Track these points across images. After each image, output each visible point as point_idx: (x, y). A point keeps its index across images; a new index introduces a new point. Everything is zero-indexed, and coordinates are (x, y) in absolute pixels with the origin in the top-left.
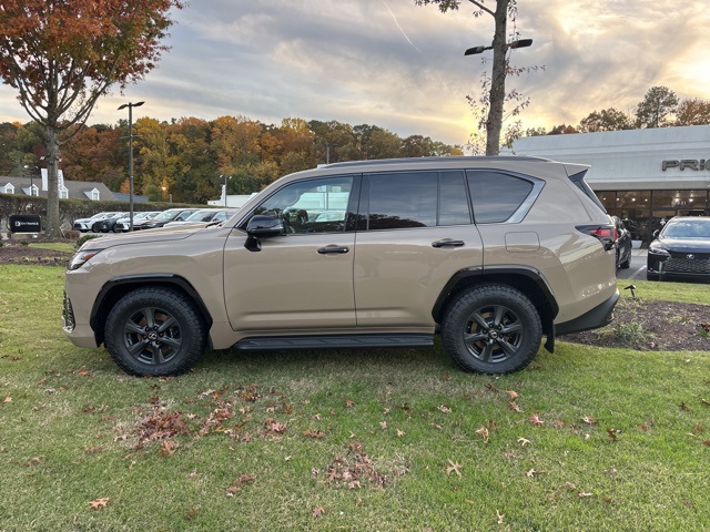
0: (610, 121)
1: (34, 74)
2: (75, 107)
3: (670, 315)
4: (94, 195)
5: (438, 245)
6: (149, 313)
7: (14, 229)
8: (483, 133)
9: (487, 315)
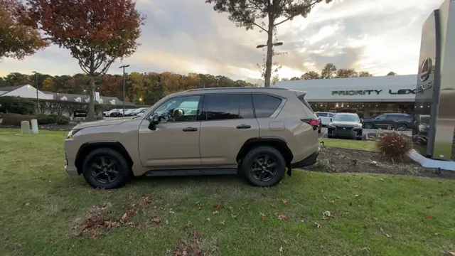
0: (312, 76)
1: (85, 54)
2: (102, 67)
3: (339, 154)
4: (113, 102)
5: (239, 128)
6: (103, 159)
7: (75, 116)
8: (263, 79)
9: (261, 159)
